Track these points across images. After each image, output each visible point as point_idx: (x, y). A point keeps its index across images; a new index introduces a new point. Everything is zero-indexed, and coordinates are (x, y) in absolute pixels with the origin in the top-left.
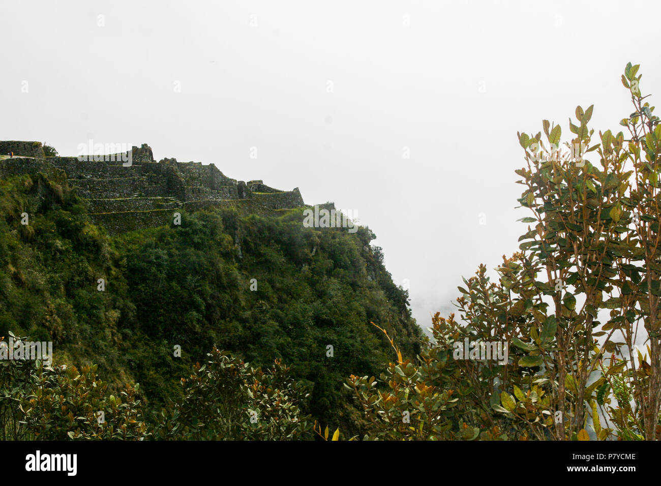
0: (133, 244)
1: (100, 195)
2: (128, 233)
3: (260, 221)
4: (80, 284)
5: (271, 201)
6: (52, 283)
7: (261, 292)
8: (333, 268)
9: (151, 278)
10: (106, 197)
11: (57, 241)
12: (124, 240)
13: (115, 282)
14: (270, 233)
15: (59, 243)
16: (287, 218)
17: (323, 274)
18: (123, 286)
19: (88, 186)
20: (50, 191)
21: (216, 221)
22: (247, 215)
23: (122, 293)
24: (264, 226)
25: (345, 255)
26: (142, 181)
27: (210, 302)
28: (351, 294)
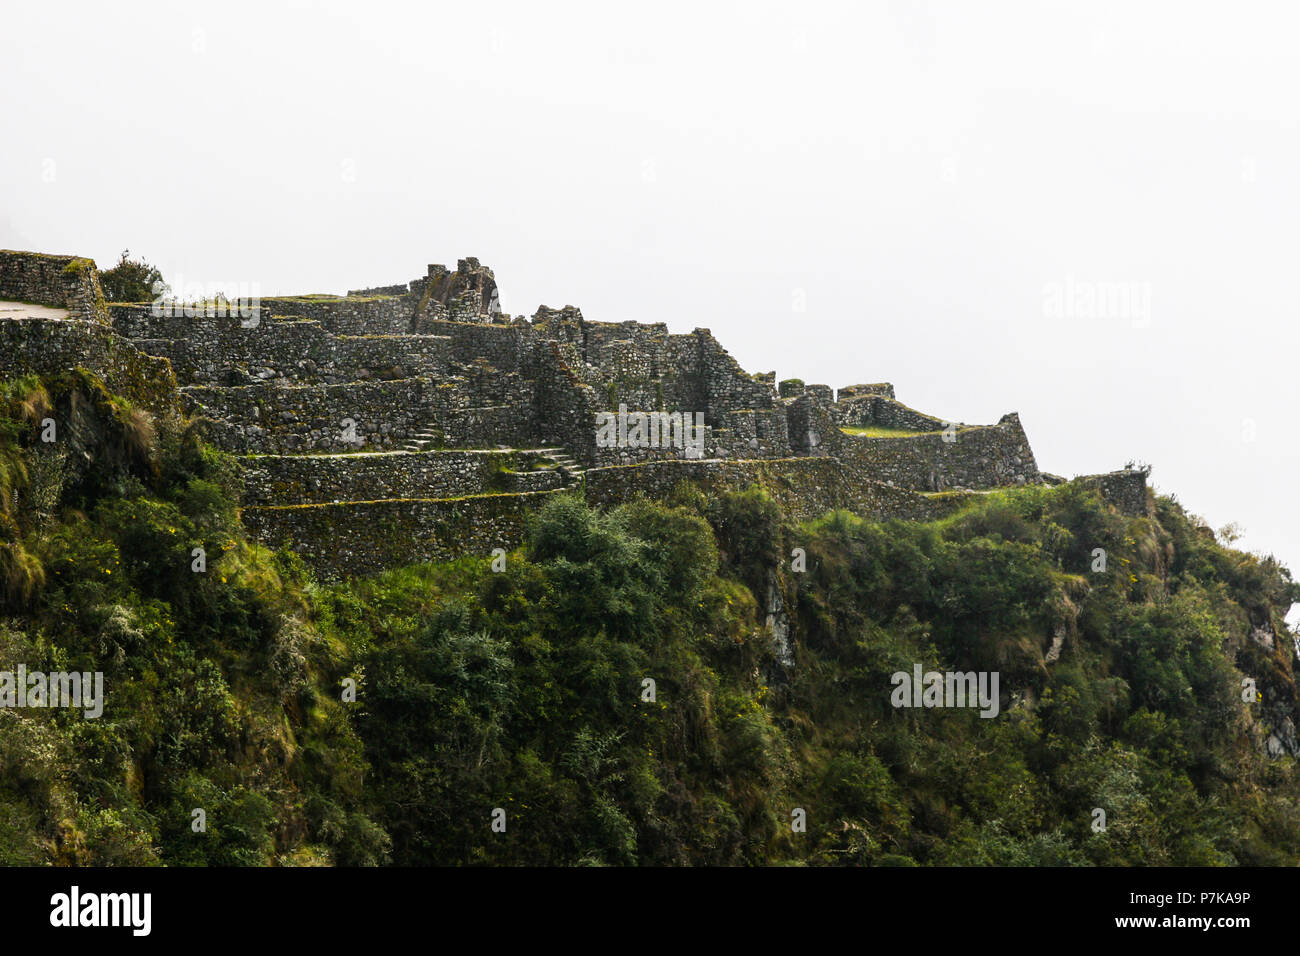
0: (398, 614)
1: (298, 440)
2: (387, 574)
3: (863, 536)
4: (193, 756)
5: (913, 461)
6: (92, 753)
7: (849, 788)
8: (1126, 706)
9: (451, 735)
10: (319, 447)
11: (119, 608)
12: (370, 598)
13: (322, 750)
14: (897, 580)
15: (124, 616)
16: (963, 526)
17: (1086, 729)
18: (351, 764)
19: (257, 409)
20: (112, 433)
21: (694, 538)
22: (818, 515)
23: (347, 788)
24: (877, 553)
25: (1171, 663)
26: (446, 393)
27: (655, 823)
28: (1190, 803)
